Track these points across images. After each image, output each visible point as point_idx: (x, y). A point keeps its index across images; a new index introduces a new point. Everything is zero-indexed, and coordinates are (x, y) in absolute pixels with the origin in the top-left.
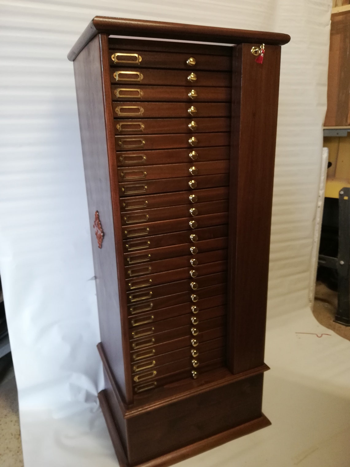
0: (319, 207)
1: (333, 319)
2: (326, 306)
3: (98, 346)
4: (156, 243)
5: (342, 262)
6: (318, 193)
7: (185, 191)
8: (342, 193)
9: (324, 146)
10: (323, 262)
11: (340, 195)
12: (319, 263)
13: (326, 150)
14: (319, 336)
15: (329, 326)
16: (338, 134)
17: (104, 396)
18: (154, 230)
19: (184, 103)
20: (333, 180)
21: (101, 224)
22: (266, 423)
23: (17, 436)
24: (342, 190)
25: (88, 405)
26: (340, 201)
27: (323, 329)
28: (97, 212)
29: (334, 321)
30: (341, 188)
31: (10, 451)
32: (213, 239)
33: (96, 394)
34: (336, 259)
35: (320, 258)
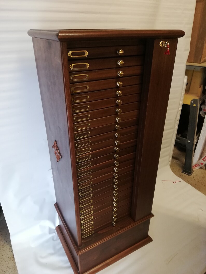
0: (179, 111)
1: (181, 171)
2: (177, 162)
3: (55, 205)
4: (95, 163)
5: (189, 141)
6: (180, 103)
7: (113, 131)
8: (193, 102)
9: (186, 75)
10: (178, 140)
11: (191, 103)
12: (176, 141)
13: (186, 77)
14: (175, 182)
15: (180, 176)
16: (194, 69)
17: (59, 228)
18: (94, 156)
19: (115, 79)
20: (188, 94)
21: (59, 150)
22: (150, 240)
23: (12, 259)
24: (192, 100)
25: (51, 236)
26: (191, 107)
27: (176, 178)
28: (56, 141)
29: (182, 172)
30: (192, 99)
31: (10, 269)
32: (128, 155)
33: (55, 228)
34: (186, 139)
35: (177, 138)
